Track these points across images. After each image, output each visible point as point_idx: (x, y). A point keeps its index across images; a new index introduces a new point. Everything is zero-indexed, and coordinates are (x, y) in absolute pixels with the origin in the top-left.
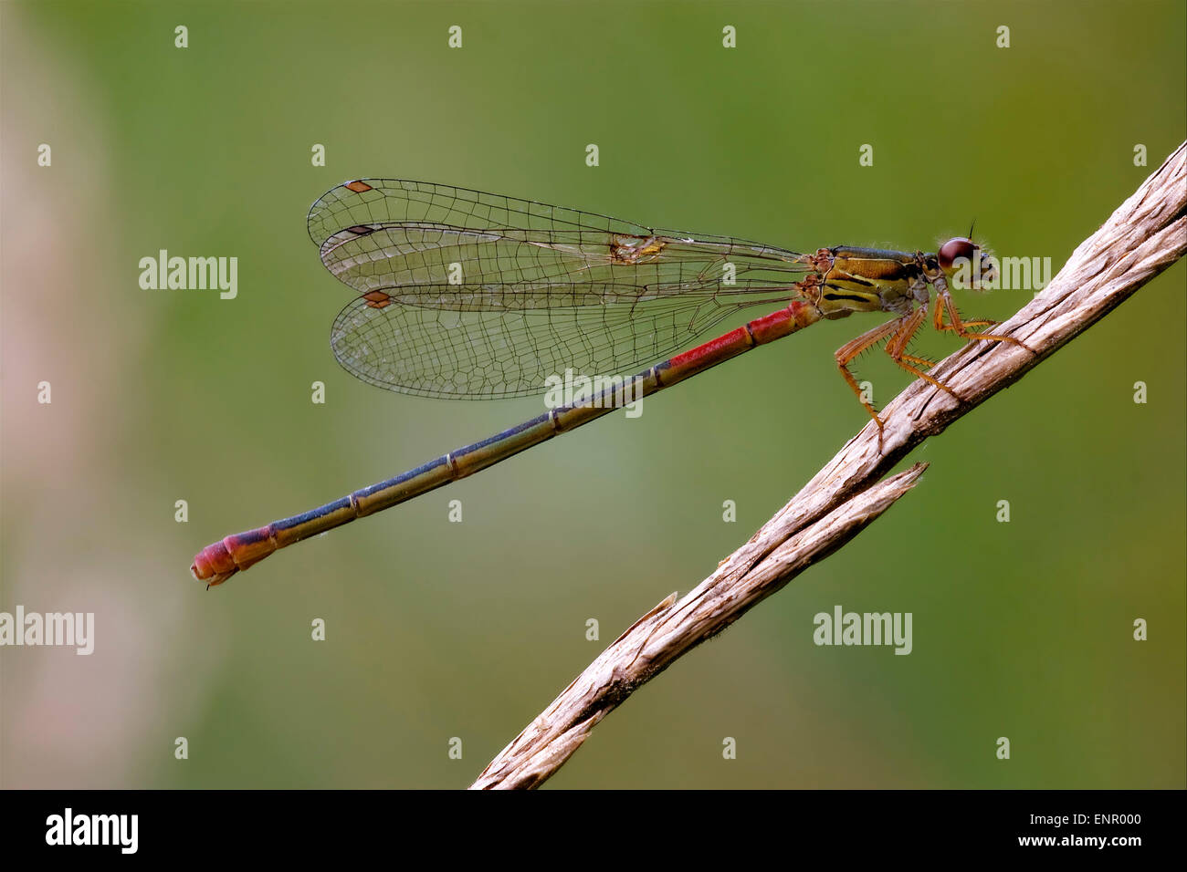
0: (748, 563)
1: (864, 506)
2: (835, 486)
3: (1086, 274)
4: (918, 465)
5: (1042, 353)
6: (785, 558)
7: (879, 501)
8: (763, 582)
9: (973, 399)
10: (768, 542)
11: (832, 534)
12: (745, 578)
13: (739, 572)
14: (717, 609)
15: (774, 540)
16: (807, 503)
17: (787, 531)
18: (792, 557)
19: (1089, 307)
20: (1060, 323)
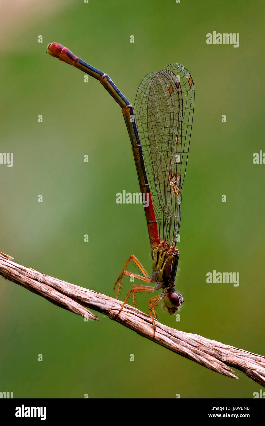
0: (35, 277)
1: (74, 306)
2: (76, 293)
3: (189, 341)
4: (96, 317)
5: (155, 339)
6: (43, 288)
7: (78, 310)
8: (31, 285)
9: (128, 324)
10: (46, 280)
11: (59, 300)
12: (30, 279)
13: (31, 276)
14: (15, 274)
15: (47, 282)
16: (65, 287)
17: (52, 285)
18: (44, 290)
19: (178, 347)
20: (168, 341)
